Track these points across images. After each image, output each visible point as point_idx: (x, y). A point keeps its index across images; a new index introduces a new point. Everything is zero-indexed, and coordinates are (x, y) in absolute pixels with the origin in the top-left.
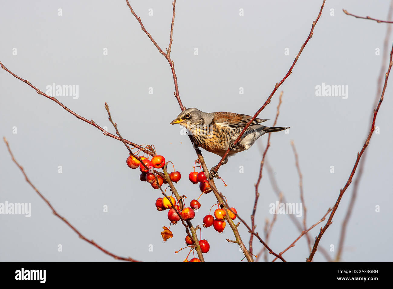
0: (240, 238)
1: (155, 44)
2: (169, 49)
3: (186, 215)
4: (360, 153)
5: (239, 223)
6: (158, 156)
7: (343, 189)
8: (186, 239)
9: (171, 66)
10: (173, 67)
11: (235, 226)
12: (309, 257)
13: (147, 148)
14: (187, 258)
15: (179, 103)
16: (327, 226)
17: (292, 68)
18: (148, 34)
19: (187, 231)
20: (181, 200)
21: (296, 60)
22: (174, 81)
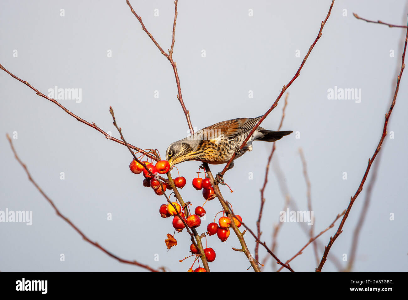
0: (246, 246)
1: (156, 44)
2: (171, 50)
3: (191, 222)
4: (372, 159)
5: (245, 232)
6: (162, 161)
7: (354, 197)
8: (191, 247)
9: (174, 68)
10: (175, 68)
11: (241, 234)
12: (319, 267)
13: (151, 152)
14: (192, 268)
15: (182, 106)
16: (337, 235)
17: (299, 70)
18: (149, 34)
19: (192, 240)
20: (186, 207)
21: (304, 62)
22: (177, 83)
